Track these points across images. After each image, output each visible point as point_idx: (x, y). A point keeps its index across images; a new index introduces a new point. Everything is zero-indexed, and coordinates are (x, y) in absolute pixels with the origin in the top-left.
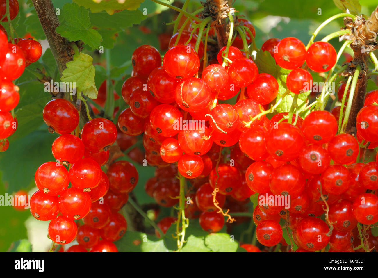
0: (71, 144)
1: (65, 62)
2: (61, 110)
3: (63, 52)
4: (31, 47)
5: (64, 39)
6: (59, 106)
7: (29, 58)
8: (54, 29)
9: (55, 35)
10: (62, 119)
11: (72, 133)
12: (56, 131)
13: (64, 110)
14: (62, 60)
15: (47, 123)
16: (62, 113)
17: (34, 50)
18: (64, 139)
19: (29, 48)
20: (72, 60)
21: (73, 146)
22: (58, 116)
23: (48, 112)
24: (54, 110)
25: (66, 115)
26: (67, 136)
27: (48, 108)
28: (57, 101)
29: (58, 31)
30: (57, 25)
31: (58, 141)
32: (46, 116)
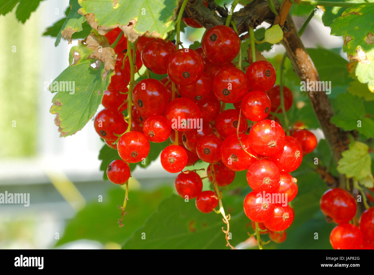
0: (349, 233)
1: (340, 152)
2: (339, 199)
3: (338, 142)
4: (307, 138)
5: (339, 129)
6: (337, 195)
7: (305, 149)
8: (329, 119)
9: (329, 124)
10: (340, 208)
11: (350, 222)
12: (334, 221)
13: (341, 200)
14: (337, 149)
15: (324, 213)
16: (340, 203)
17: (309, 141)
18: (342, 229)
19: (304, 139)
20: (347, 149)
21: (351, 235)
22: (335, 206)
23: (326, 202)
24: (332, 200)
25: (343, 204)
26: (345, 226)
27: (325, 197)
28: (334, 191)
29: (333, 121)
30: (332, 115)
31: (336, 231)
32: (324, 206)
